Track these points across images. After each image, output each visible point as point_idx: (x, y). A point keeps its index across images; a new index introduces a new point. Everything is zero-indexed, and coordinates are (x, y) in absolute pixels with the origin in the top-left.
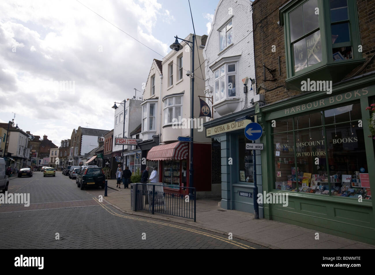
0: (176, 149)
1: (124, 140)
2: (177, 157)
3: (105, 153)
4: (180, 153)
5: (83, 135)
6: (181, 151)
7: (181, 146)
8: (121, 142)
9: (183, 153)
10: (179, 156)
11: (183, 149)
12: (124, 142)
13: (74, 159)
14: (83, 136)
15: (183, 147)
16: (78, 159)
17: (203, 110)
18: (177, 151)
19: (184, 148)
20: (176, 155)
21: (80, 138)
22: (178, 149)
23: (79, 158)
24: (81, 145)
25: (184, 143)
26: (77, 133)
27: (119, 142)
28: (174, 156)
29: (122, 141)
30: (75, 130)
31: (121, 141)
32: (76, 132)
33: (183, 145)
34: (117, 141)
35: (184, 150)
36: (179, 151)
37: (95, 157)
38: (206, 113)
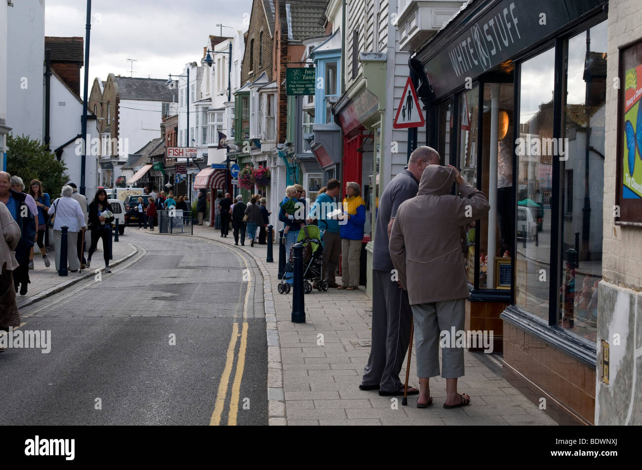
0: (210, 177)
1: (181, 151)
2: (212, 185)
3: (167, 162)
4: (215, 181)
5: (121, 101)
6: (216, 179)
7: (216, 173)
8: (177, 154)
9: (219, 181)
10: (214, 184)
11: (218, 177)
12: (181, 154)
13: (103, 168)
14: (123, 103)
15: (218, 174)
16: (112, 167)
17: (222, 143)
18: (212, 179)
19: (220, 175)
20: (210, 183)
21: (114, 111)
22: (213, 177)
23: (113, 164)
24: (118, 129)
25: (219, 170)
26: (104, 91)
27: (172, 153)
28: (208, 185)
29: (178, 151)
30: (100, 83)
31: (175, 153)
32: (102, 89)
33: (219, 172)
34: (169, 152)
35: (220, 177)
36: (214, 179)
37: (149, 167)
38: (225, 145)
